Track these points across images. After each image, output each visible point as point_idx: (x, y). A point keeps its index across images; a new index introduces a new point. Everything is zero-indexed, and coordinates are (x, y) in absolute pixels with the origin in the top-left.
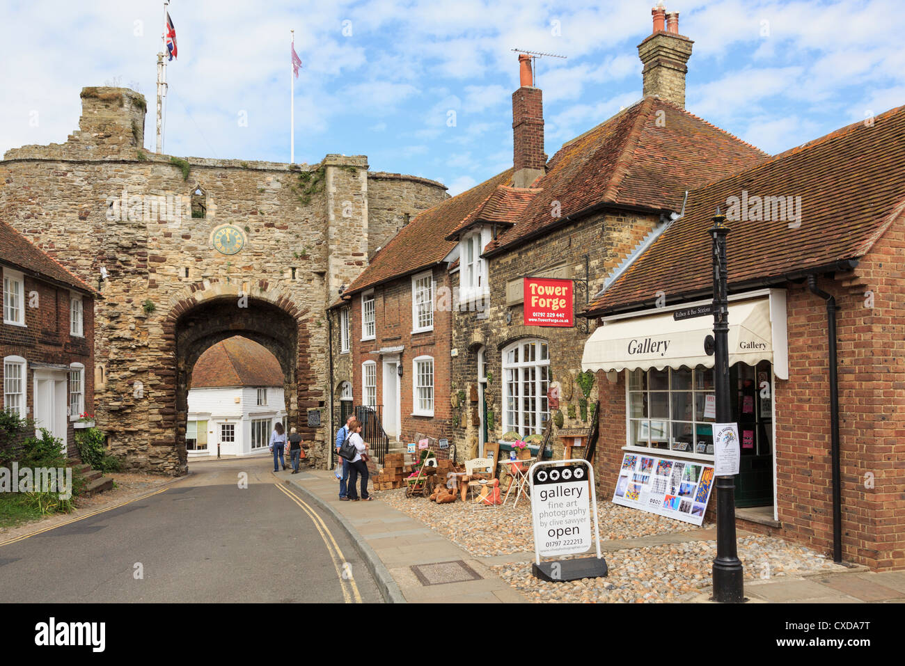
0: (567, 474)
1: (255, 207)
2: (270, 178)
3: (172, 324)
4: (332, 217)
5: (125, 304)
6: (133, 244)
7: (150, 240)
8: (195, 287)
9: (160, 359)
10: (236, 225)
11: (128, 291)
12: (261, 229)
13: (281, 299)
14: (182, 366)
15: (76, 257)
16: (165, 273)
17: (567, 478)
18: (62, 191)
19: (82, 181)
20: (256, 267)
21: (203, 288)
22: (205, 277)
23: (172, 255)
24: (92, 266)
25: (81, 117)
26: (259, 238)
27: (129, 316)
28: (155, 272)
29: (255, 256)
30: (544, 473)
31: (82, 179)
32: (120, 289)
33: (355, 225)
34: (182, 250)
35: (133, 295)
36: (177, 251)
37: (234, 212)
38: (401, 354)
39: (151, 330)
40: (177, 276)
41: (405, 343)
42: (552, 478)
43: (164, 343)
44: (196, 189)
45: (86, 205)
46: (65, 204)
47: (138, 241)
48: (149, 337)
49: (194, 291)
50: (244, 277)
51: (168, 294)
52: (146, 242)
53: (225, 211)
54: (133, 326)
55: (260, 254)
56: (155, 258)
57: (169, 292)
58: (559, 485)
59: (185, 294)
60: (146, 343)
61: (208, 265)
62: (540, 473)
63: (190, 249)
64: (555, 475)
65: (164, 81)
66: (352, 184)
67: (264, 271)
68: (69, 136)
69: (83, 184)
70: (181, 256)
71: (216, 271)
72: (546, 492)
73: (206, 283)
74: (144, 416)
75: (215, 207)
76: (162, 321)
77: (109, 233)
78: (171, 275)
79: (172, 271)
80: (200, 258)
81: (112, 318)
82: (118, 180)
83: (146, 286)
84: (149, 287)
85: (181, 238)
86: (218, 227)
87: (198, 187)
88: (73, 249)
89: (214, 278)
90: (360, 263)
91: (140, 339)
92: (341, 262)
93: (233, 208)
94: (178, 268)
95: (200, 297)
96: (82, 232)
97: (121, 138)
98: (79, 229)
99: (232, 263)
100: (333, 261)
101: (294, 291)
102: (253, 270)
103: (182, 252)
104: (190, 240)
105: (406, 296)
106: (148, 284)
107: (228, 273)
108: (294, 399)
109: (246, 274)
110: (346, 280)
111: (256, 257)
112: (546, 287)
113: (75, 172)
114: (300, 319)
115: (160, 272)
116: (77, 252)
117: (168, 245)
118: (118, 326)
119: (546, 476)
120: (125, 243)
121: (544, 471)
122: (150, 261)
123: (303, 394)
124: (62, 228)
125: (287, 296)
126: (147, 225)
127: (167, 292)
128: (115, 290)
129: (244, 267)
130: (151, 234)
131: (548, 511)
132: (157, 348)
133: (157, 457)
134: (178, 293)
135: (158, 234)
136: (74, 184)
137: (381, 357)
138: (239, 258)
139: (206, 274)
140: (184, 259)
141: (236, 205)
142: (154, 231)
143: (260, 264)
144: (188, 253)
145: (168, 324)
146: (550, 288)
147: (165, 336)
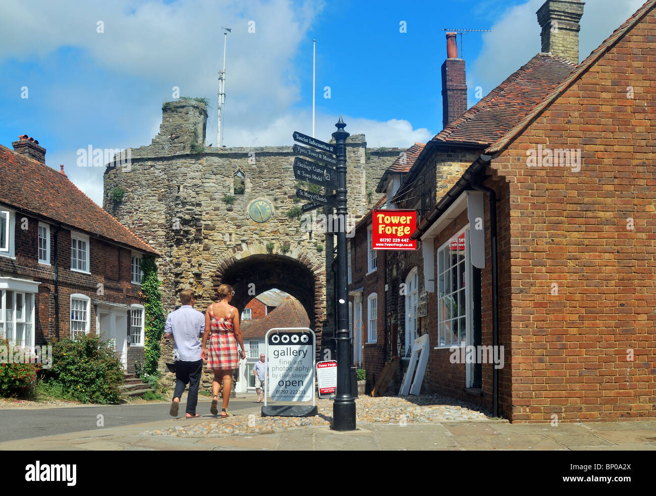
0: (295, 339)
1: (280, 183)
2: (292, 159)
3: (219, 279)
5: (187, 264)
6: (193, 218)
7: (204, 213)
8: (236, 249)
10: (267, 198)
11: (188, 253)
12: (285, 201)
13: (300, 257)
15: (155, 229)
16: (214, 239)
17: (295, 341)
18: (148, 181)
19: (161, 172)
20: (281, 231)
21: (241, 250)
22: (243, 241)
23: (220, 225)
24: (166, 236)
25: (161, 125)
26: (283, 208)
27: (189, 273)
28: (207, 238)
29: (280, 222)
30: (277, 336)
31: (160, 170)
32: (184, 252)
33: (355, 193)
34: (227, 220)
35: (191, 257)
36: (223, 221)
37: (265, 188)
39: (205, 283)
40: (222, 241)
41: (364, 284)
42: (283, 341)
43: (213, 293)
44: (237, 172)
45: (163, 190)
46: (149, 190)
47: (196, 215)
48: (203, 289)
49: (235, 252)
50: (272, 239)
51: (216, 255)
52: (201, 215)
53: (258, 188)
54: (192, 280)
55: (284, 221)
56: (207, 227)
57: (217, 253)
58: (289, 346)
59: (228, 255)
60: (200, 293)
61: (245, 231)
62: (274, 336)
63: (232, 219)
64: (285, 339)
65: (223, 92)
66: (352, 159)
67: (287, 234)
68: (153, 140)
69: (161, 174)
70: (226, 225)
71: (251, 236)
72: (278, 351)
73: (244, 245)
75: (251, 185)
76: (212, 276)
77: (176, 210)
78: (219, 240)
79: (220, 237)
80: (239, 226)
81: (177, 275)
82: (183, 169)
83: (201, 249)
84: (204, 250)
85: (226, 211)
86: (253, 201)
87: (239, 171)
88: (154, 223)
89: (249, 241)
91: (197, 290)
93: (264, 185)
94: (224, 234)
95: (239, 256)
96: (160, 210)
97: (186, 137)
98: (158, 208)
99: (263, 229)
101: (311, 250)
102: (279, 234)
103: (226, 222)
104: (232, 212)
106: (202, 248)
107: (260, 237)
109: (274, 237)
111: (281, 224)
112: (392, 217)
113: (156, 166)
114: (315, 272)
115: (211, 238)
116: (157, 226)
117: (217, 217)
118: (182, 280)
119: (279, 339)
120: (187, 217)
121: (278, 335)
122: (204, 230)
124: (147, 208)
125: (304, 254)
126: (202, 202)
127: (215, 254)
128: (180, 253)
129: (271, 232)
130: (206, 209)
131: (279, 366)
132: (208, 297)
133: (208, 382)
134: (223, 254)
135: (210, 208)
136: (156, 175)
137: (353, 298)
138: (268, 225)
139: (244, 238)
140: (228, 227)
141: (267, 183)
142: (207, 207)
143: (284, 229)
144: (231, 222)
145: (217, 278)
146: (395, 217)
147: (214, 288)
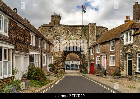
2: (79, 28)
4: (90, 33)
9: (62, 56)
10: (74, 35)
12: (78, 36)
14: (65, 57)
33: (94, 34)
36: (65, 39)
37: (74, 33)
38: (106, 55)
41: (108, 53)
43: (63, 53)
48: (61, 52)
52: (60, 38)
66: (93, 28)
68: (50, 23)
74: (60, 64)
75: (71, 32)
82: (57, 29)
86: (71, 35)
87: (68, 29)
90: (94, 41)
92: (91, 40)
100: (90, 40)
104: (67, 38)
105: (108, 45)
108: (82, 62)
110: (92, 43)
123: (84, 61)
137: (101, 56)
